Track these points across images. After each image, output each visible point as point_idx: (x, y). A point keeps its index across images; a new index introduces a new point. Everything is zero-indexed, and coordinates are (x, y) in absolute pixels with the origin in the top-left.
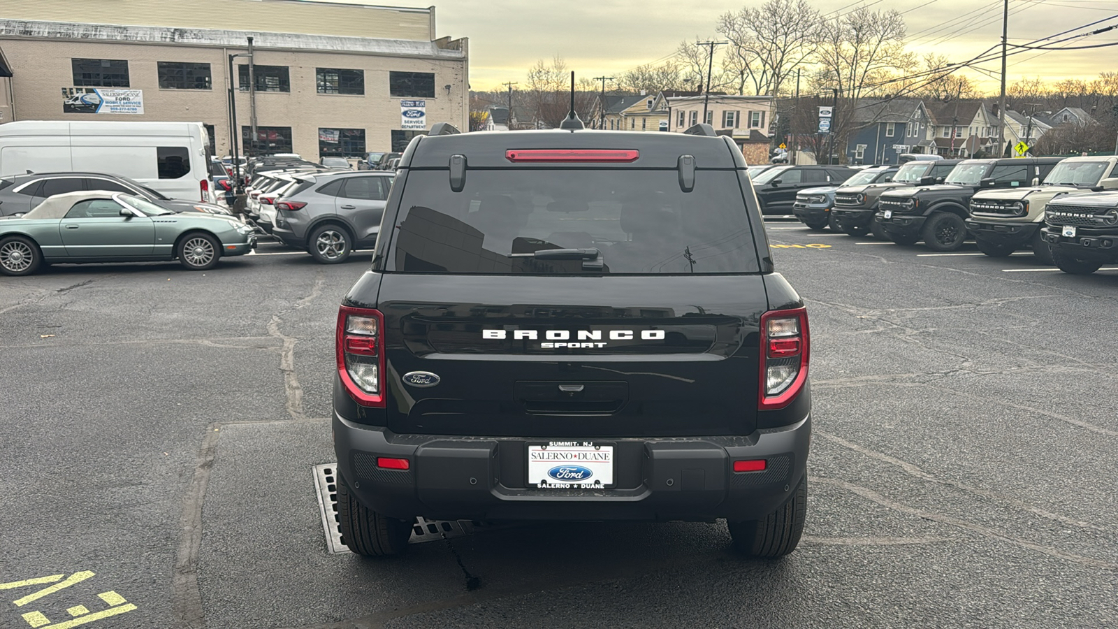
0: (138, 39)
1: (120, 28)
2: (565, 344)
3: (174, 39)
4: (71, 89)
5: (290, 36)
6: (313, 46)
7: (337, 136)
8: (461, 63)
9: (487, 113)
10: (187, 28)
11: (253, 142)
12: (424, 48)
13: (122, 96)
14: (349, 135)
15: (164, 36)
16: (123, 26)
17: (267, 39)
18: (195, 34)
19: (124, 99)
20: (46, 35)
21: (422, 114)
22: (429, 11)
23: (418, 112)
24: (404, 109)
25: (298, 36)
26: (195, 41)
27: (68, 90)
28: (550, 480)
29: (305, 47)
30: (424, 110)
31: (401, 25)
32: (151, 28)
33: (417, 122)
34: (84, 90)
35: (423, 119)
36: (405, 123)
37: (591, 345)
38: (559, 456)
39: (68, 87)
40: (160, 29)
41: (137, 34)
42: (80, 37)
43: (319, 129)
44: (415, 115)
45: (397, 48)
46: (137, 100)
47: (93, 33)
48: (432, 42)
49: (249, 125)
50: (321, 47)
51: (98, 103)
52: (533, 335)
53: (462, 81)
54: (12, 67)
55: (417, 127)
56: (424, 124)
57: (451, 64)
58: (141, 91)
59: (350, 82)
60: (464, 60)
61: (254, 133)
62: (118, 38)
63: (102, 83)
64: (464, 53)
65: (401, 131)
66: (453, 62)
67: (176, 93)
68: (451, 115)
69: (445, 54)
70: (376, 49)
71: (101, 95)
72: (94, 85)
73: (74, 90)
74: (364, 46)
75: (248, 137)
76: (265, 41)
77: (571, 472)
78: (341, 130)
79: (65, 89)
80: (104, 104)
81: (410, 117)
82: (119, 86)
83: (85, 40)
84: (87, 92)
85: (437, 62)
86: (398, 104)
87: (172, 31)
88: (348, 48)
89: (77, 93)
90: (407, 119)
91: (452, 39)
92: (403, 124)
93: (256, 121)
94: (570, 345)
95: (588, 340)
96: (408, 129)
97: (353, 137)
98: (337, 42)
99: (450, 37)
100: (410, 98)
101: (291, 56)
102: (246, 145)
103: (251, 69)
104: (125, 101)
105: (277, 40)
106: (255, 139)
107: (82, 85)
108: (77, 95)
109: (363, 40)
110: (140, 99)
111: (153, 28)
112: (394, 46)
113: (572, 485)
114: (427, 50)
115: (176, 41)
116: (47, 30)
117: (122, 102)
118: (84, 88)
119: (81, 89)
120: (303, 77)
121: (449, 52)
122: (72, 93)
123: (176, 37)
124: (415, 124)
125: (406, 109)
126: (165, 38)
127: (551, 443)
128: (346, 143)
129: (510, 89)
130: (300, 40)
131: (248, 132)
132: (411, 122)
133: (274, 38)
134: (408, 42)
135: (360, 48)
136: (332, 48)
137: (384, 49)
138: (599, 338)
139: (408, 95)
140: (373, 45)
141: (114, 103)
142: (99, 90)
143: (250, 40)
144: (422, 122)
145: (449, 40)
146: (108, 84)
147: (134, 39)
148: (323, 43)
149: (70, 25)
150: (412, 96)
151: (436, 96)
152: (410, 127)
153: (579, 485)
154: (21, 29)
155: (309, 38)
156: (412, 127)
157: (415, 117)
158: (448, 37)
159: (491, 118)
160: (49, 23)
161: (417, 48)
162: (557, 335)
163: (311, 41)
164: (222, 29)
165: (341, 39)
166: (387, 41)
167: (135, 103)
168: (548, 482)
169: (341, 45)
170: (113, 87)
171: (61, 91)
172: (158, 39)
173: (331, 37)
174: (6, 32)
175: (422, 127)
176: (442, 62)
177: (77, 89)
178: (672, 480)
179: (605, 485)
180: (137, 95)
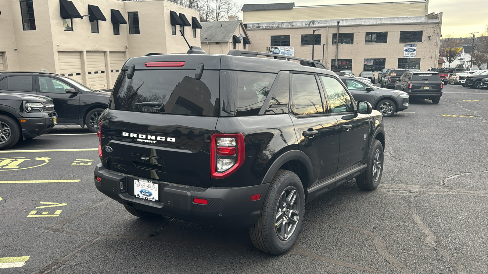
0: (297, 26)
1: (291, 22)
2: (144, 140)
3: (310, 25)
4: (270, 48)
5: (358, 19)
6: (367, 23)
7: (373, 62)
8: (438, 25)
9: (461, 48)
10: (316, 20)
11: (335, 66)
12: (421, 19)
13: (287, 50)
14: (378, 61)
15: (306, 24)
16: (292, 21)
17: (348, 22)
18: (318, 22)
19: (288, 50)
20: (265, 27)
21: (414, 50)
22: (425, 2)
23: (413, 49)
24: (405, 48)
25: (361, 19)
26: (318, 25)
27: (269, 48)
28: (140, 194)
29: (364, 24)
30: (415, 48)
31: (410, 9)
32: (302, 21)
33: (412, 54)
34: (274, 48)
35: (415, 52)
36: (406, 55)
37: (152, 142)
38: (143, 185)
39: (268, 47)
40: (305, 21)
41: (297, 24)
42: (276, 27)
43: (365, 59)
44: (411, 51)
45: (407, 21)
46: (292, 51)
47: (281, 25)
48: (425, 16)
49: (334, 59)
50: (371, 23)
51: (278, 53)
52: (135, 135)
53: (437, 33)
54: (251, 41)
55: (411, 56)
56: (415, 55)
57: (432, 26)
58: (294, 47)
59: (381, 37)
60: (439, 23)
61: (336, 62)
62: (289, 26)
63: (280, 45)
64: (439, 20)
65: (403, 58)
66: (433, 25)
67: (307, 47)
68: (430, 50)
69: (431, 21)
70: (396, 22)
71: (280, 49)
72: (278, 46)
73: (271, 48)
74: (392, 21)
75: (334, 64)
76: (347, 23)
77: (146, 192)
78: (374, 60)
79: (268, 48)
80: (280, 53)
81: (408, 52)
82: (286, 45)
83: (278, 28)
84: (275, 49)
85: (425, 25)
86: (403, 46)
87: (310, 22)
88: (383, 22)
89: (272, 49)
90: (406, 53)
91: (435, 14)
92: (405, 55)
93: (337, 57)
94: (145, 141)
95: (151, 140)
96: (407, 57)
97: (380, 62)
98: (379, 20)
99: (434, 13)
100: (409, 43)
101: (355, 28)
102: (332, 68)
103: (337, 35)
104: (288, 51)
105: (352, 21)
106: (336, 65)
107: (273, 46)
108: (271, 50)
109: (391, 18)
110: (293, 50)
111: (303, 21)
112: (406, 20)
113: (146, 198)
114: (423, 20)
115: (311, 26)
116: (265, 26)
117: (287, 52)
118: (274, 47)
119: (273, 48)
120: (360, 37)
121: (433, 20)
122: (270, 49)
123: (311, 24)
124: (411, 55)
125: (406, 48)
126: (307, 25)
127: (140, 179)
128: (376, 65)
129: (474, 35)
130: (362, 21)
131: (334, 62)
132: (409, 54)
133: (351, 21)
134: (413, 17)
135: (389, 22)
136: (376, 23)
137: (401, 21)
138: (154, 139)
139: (408, 42)
140: (396, 20)
141: (284, 52)
142: (279, 47)
143: (338, 23)
144: (414, 54)
145: (433, 14)
146: (282, 45)
147: (295, 26)
148: (372, 21)
149: (273, 23)
150: (410, 42)
151: (422, 42)
152: (408, 57)
153: (148, 198)
154: (257, 26)
155: (367, 20)
156: (409, 56)
157: (411, 52)
158: (433, 13)
159: (463, 50)
160: (266, 23)
161: (417, 19)
162: (142, 136)
163: (367, 21)
164: (329, 19)
165: (381, 19)
166: (402, 18)
167: (291, 52)
168: (140, 195)
169: (380, 21)
170: (284, 46)
171: (266, 49)
172: (304, 26)
173: (376, 18)
174: (252, 28)
175: (414, 56)
176: (427, 25)
177: (272, 48)
178: (170, 202)
179: (155, 200)
180: (292, 49)
